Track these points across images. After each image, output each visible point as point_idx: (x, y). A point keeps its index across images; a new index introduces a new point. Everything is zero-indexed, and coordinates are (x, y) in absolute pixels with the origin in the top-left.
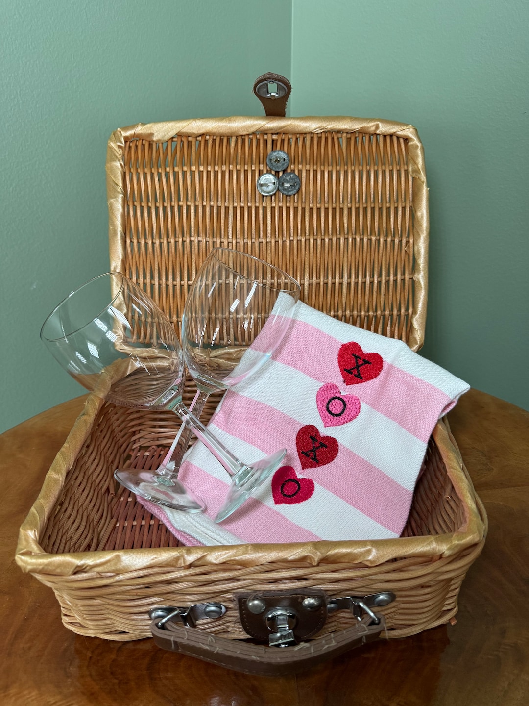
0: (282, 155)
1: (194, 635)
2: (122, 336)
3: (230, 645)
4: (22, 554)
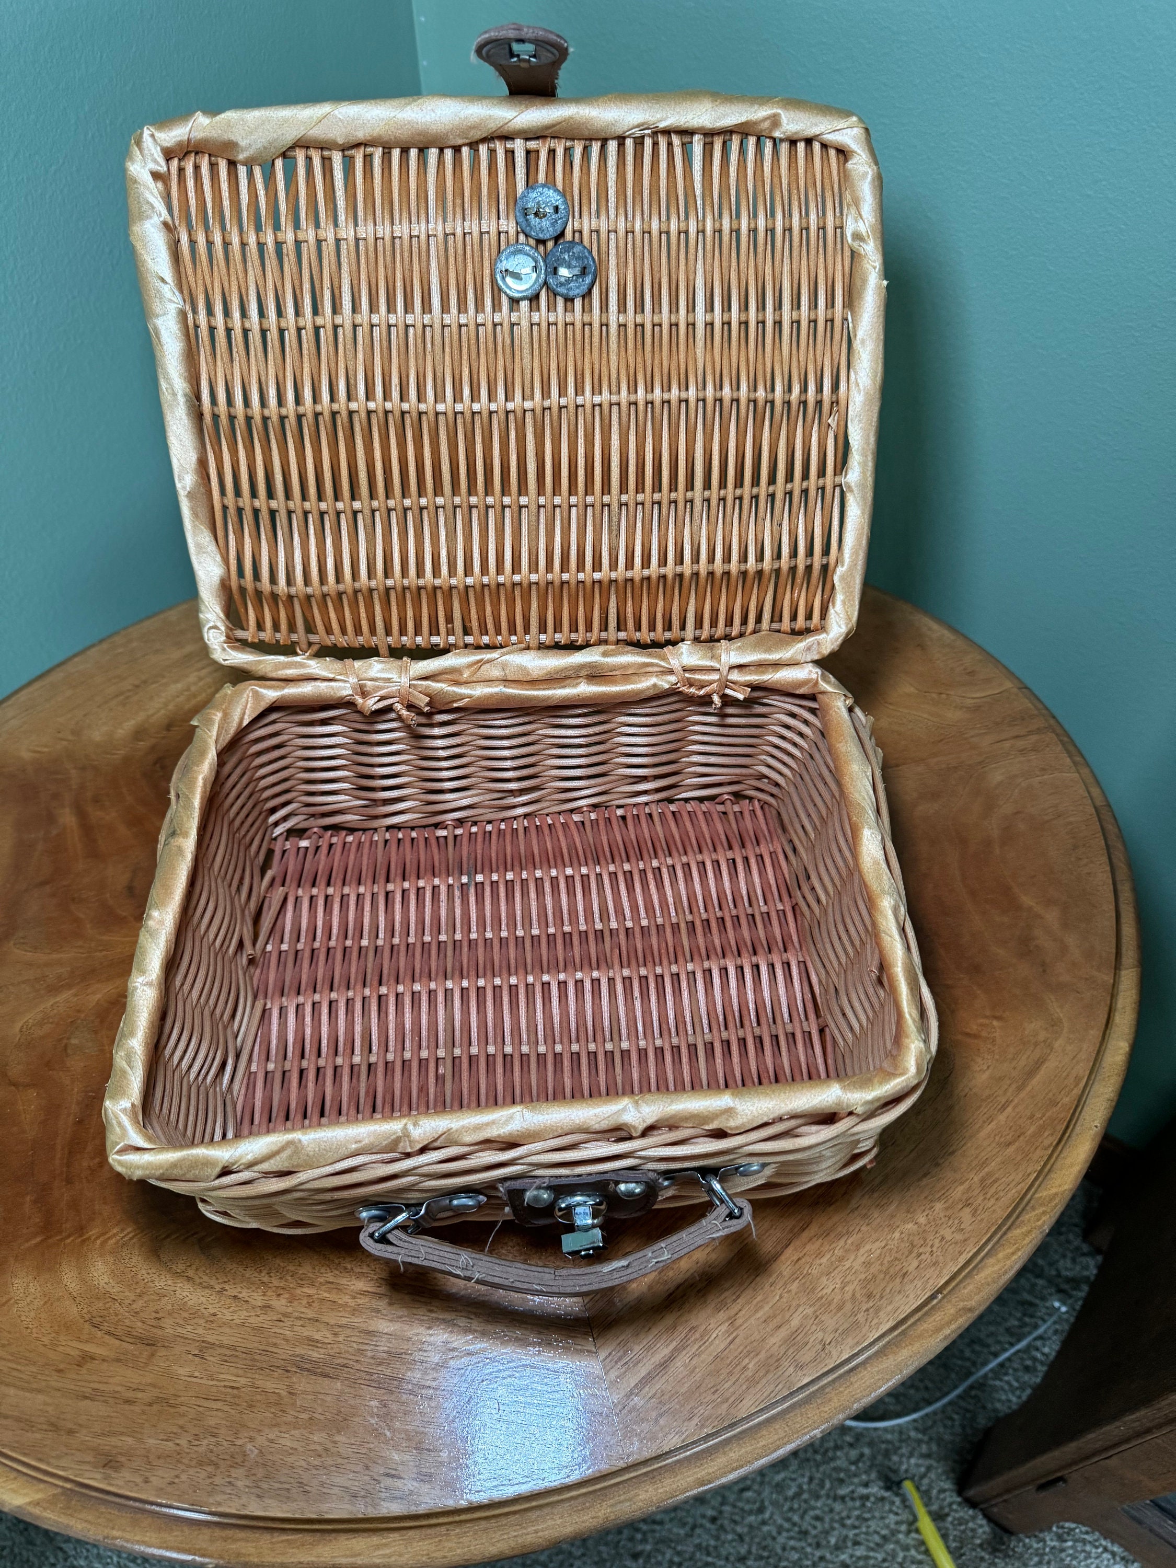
0: (552, 197)
1: (436, 1252)
2: (223, 628)
3: (497, 1267)
4: (120, 1152)
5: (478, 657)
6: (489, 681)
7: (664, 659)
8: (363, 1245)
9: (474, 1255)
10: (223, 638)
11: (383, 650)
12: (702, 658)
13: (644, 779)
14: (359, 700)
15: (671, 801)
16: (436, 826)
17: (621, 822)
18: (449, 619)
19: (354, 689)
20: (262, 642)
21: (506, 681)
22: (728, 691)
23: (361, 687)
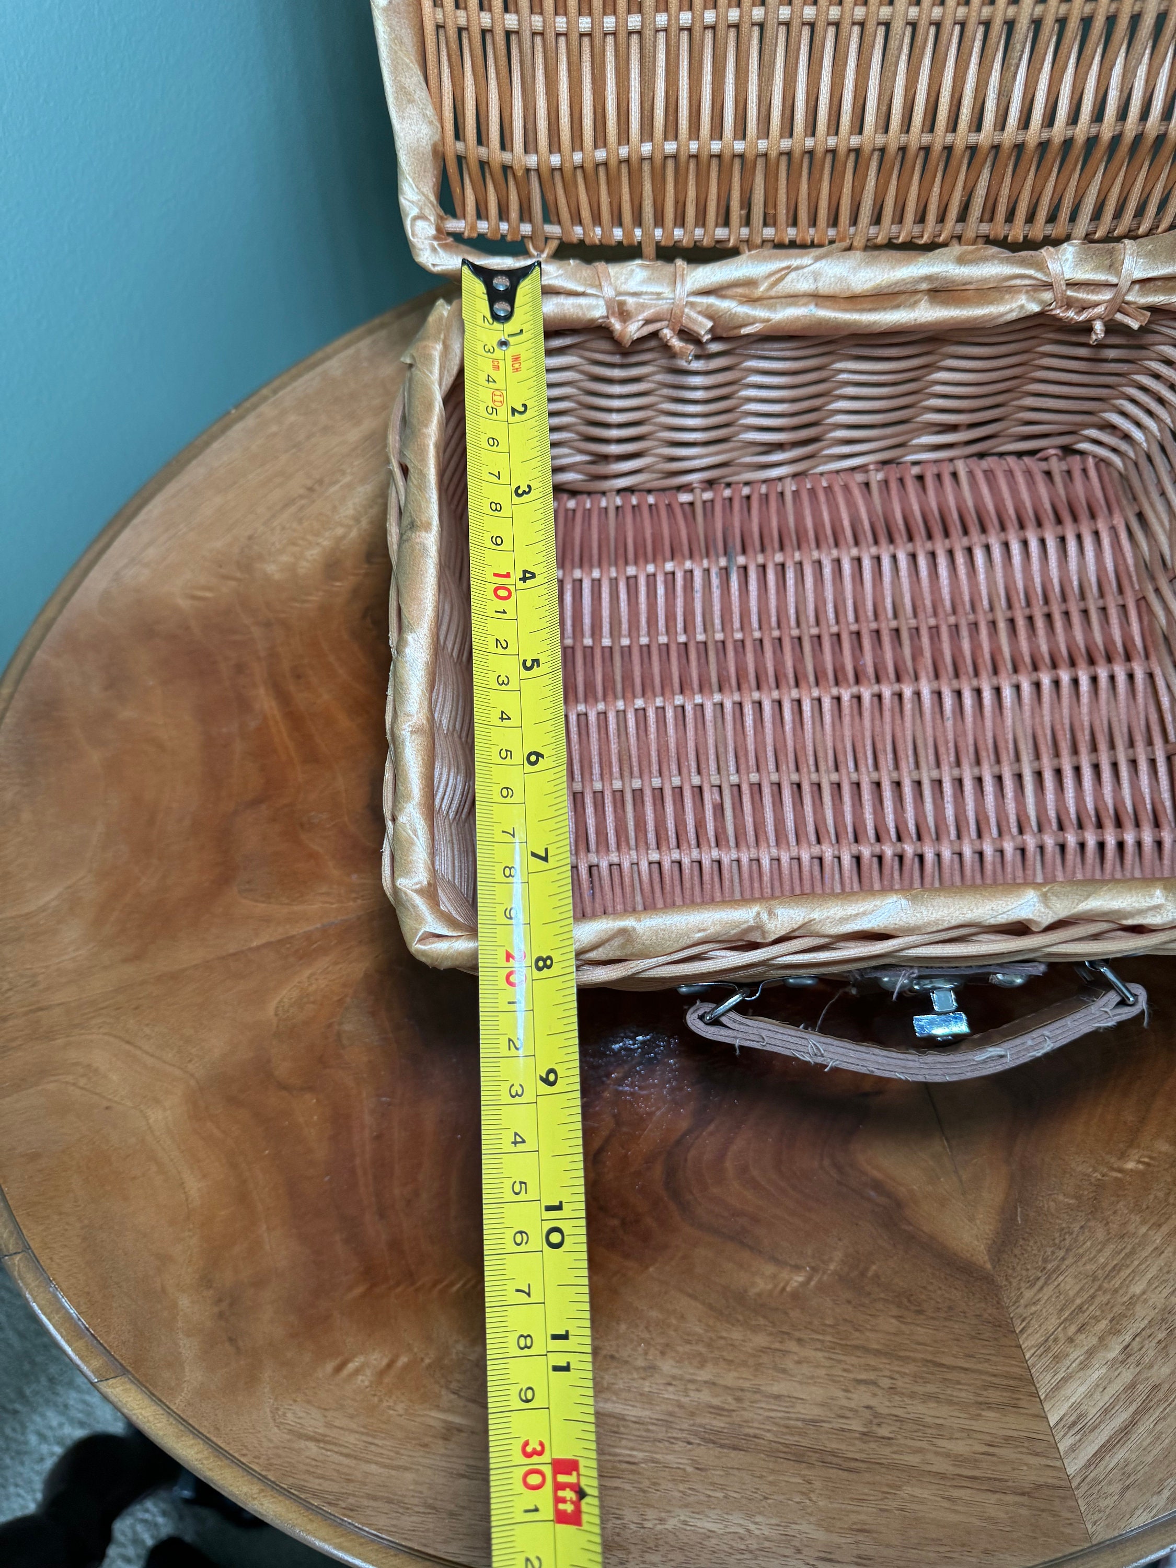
1: (779, 1036)
2: (432, 219)
3: (851, 1053)
4: (420, 940)
5: (785, 264)
6: (793, 298)
7: (1041, 266)
8: (693, 1028)
9: (823, 1039)
10: (432, 231)
11: (649, 250)
12: (1096, 269)
13: (954, 428)
14: (617, 325)
15: (981, 455)
16: (680, 488)
17: (917, 484)
18: (747, 204)
19: (609, 306)
20: (481, 236)
21: (817, 298)
22: (1119, 316)
23: (621, 304)
